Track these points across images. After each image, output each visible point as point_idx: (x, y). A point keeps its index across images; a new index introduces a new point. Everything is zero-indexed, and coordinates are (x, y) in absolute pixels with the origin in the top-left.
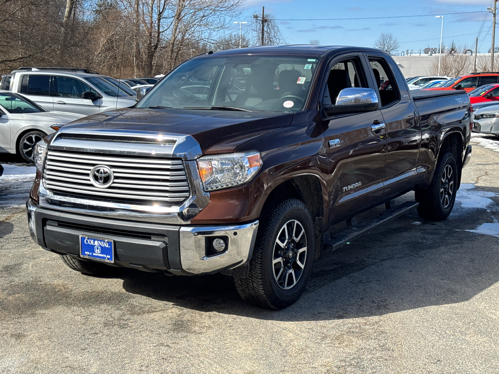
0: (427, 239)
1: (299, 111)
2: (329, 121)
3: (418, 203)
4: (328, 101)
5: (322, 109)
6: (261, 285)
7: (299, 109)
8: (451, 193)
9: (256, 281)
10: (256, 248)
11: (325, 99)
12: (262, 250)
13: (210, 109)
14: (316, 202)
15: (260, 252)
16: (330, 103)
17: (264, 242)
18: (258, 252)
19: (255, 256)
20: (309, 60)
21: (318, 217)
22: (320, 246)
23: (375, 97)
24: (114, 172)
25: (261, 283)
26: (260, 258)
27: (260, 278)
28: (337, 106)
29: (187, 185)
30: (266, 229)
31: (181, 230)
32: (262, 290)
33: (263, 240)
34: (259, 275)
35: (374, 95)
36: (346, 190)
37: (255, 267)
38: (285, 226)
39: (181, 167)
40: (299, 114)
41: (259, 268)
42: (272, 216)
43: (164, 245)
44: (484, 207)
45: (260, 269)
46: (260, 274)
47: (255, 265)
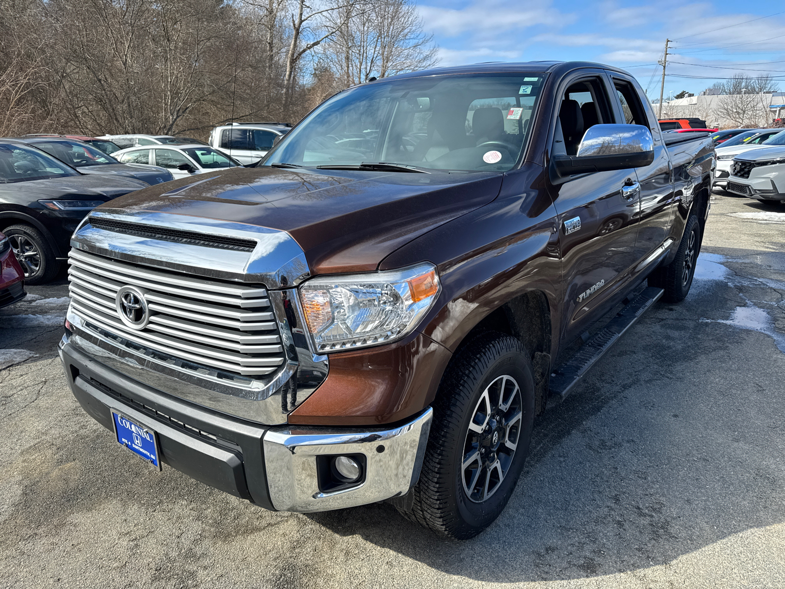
0: (673, 339)
1: (513, 169)
2: (560, 186)
3: (663, 291)
4: (561, 150)
5: (552, 164)
6: (440, 518)
7: (512, 165)
8: (691, 265)
9: (429, 511)
10: (429, 452)
11: (557, 145)
12: (440, 457)
13: (358, 167)
14: (537, 327)
15: (437, 461)
16: (564, 153)
17: (444, 441)
18: (432, 461)
19: (427, 467)
20: (526, 79)
21: (539, 353)
22: (542, 397)
23: (647, 139)
24: (149, 302)
25: (438, 515)
26: (437, 473)
27: (437, 507)
28: (579, 157)
29: (280, 341)
30: (449, 412)
31: (265, 438)
32: (442, 525)
33: (443, 436)
34: (435, 502)
35: (647, 136)
36: (583, 299)
37: (427, 487)
38: (486, 393)
39: (263, 302)
40: (513, 175)
41: (436, 490)
42: (461, 385)
43: (238, 461)
44: (722, 278)
45: (436, 492)
46: (437, 500)
47: (427, 484)
